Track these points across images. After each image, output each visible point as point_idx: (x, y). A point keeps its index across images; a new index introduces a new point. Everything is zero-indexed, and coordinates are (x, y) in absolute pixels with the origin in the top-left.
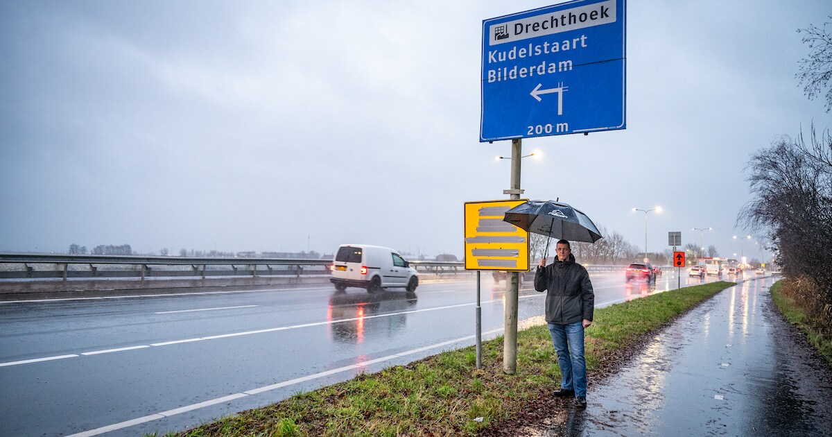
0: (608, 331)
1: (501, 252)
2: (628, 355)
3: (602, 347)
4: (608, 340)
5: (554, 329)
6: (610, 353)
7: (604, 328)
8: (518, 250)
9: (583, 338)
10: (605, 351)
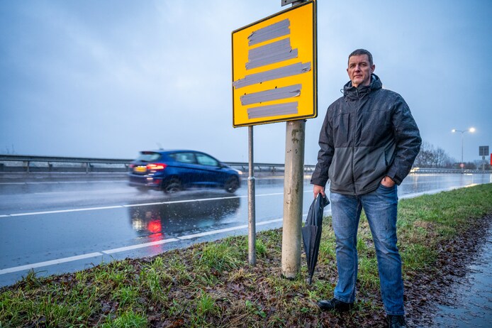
0: (442, 214)
1: (277, 93)
2: (471, 244)
3: (436, 233)
4: (442, 224)
5: (340, 202)
6: (448, 241)
7: (436, 211)
8: (300, 85)
9: (395, 219)
10: (440, 238)
